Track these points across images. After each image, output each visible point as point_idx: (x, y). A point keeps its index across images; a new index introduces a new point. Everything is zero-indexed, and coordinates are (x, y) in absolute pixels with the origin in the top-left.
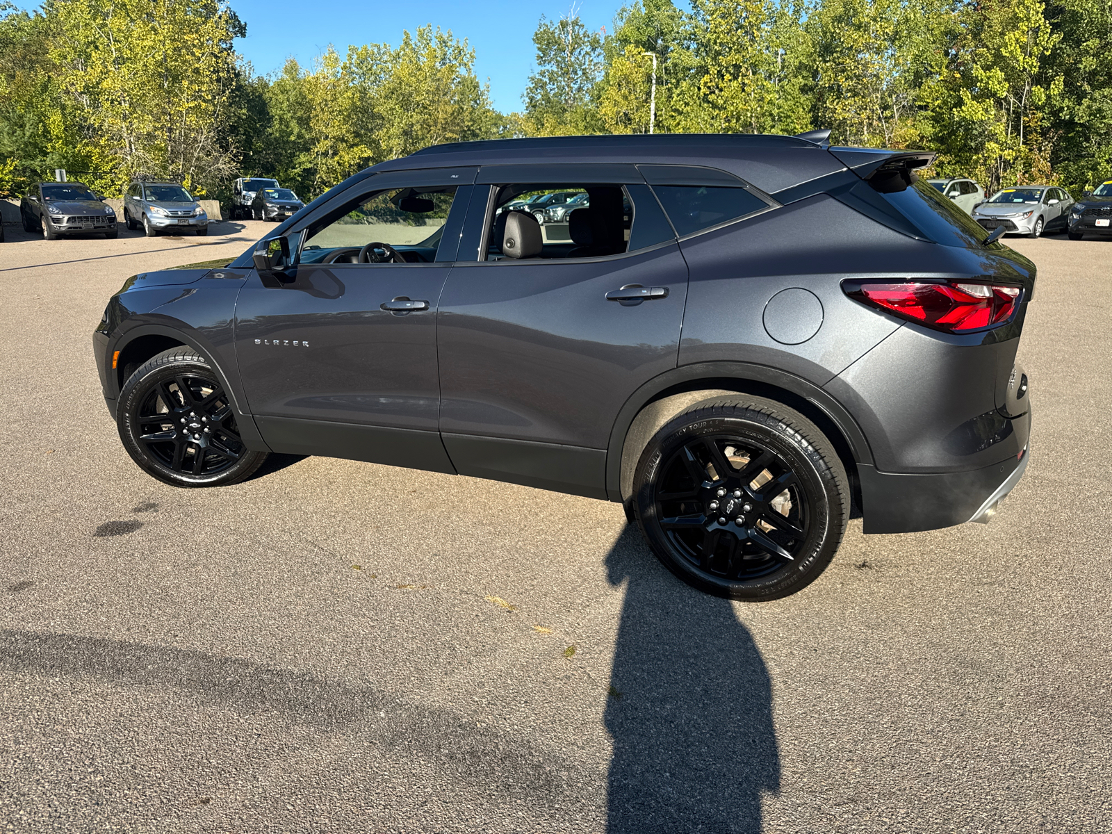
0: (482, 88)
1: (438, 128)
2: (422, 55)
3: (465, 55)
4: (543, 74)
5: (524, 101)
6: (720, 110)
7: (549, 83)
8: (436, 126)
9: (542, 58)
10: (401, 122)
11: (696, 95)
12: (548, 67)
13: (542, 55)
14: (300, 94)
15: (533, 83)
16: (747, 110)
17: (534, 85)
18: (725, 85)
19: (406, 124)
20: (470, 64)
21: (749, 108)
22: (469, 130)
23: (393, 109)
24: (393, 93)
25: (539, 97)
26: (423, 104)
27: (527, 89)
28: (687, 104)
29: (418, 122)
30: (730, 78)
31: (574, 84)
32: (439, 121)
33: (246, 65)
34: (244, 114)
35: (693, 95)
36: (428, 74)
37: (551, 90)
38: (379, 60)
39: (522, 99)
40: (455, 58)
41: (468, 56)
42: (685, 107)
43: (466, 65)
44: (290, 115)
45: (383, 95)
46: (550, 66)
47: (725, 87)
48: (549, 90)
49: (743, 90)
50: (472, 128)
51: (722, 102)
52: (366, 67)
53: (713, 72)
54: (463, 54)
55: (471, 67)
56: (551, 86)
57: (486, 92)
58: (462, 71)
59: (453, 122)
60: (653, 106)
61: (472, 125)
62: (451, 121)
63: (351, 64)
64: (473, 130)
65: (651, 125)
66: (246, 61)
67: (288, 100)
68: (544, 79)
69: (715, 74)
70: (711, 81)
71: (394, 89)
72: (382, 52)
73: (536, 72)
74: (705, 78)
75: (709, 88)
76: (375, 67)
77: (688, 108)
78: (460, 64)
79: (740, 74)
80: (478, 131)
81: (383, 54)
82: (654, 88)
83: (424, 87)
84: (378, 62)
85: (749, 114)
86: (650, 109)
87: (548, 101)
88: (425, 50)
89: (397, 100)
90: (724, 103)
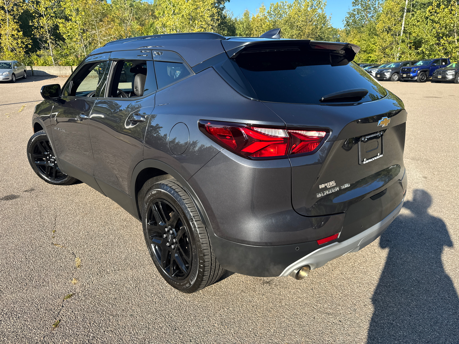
0: (328, 18)
1: (305, 36)
2: (302, 5)
3: (322, 4)
4: (354, 10)
5: (344, 23)
6: (436, 23)
7: (357, 15)
8: (304, 36)
9: (354, 3)
10: (289, 34)
11: (423, 16)
12: (357, 7)
13: (355, 2)
14: (248, 24)
15: (349, 15)
16: (452, 23)
17: (349, 16)
18: (441, 11)
19: (290, 35)
20: (323, 8)
21: (453, 22)
22: (319, 37)
23: (286, 29)
24: (287, 22)
25: (351, 21)
26: (300, 26)
27: (346, 18)
28: (418, 21)
29: (296, 34)
30: (444, 7)
31: (369, 14)
32: (306, 33)
33: (231, 14)
34: (226, 33)
35: (422, 16)
36: (303, 13)
37: (358, 17)
38: (283, 8)
39: (343, 22)
40: (317, 6)
41: (323, 4)
42: (417, 22)
43: (321, 8)
44: (243, 33)
45: (283, 23)
46: (358, 6)
47: (440, 12)
48: (356, 17)
49: (451, 13)
50: (321, 36)
51: (437, 20)
52: (277, 11)
53: (434, 4)
54: (321, 3)
55: (324, 9)
56: (358, 16)
57: (329, 20)
58: (319, 11)
59: (312, 34)
60: (403, 23)
61: (321, 35)
62: (311, 33)
63: (271, 10)
64: (321, 37)
65: (402, 32)
66: (231, 12)
67: (243, 27)
68: (355, 13)
69: (435, 5)
70: (433, 9)
71: (288, 20)
72: (284, 5)
73: (351, 10)
74: (429, 8)
75: (431, 13)
76: (281, 11)
77: (419, 23)
78: (319, 8)
79: (450, 5)
80: (323, 37)
81: (285, 5)
82: (405, 14)
83: (301, 19)
84: (282, 9)
85: (452, 25)
86: (402, 24)
87: (355, 22)
88: (304, 3)
89: (288, 25)
90: (438, 20)
